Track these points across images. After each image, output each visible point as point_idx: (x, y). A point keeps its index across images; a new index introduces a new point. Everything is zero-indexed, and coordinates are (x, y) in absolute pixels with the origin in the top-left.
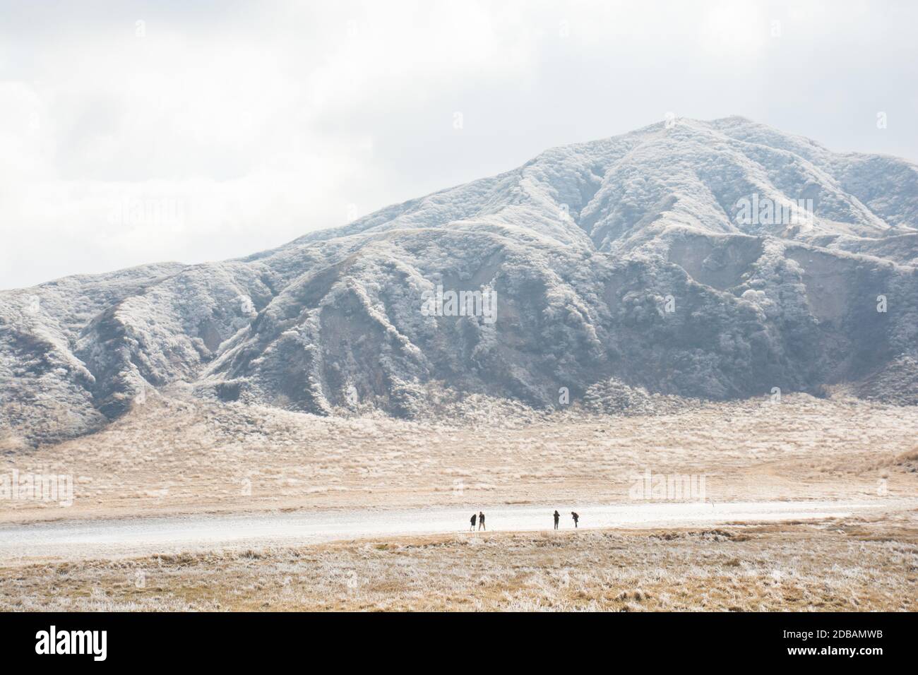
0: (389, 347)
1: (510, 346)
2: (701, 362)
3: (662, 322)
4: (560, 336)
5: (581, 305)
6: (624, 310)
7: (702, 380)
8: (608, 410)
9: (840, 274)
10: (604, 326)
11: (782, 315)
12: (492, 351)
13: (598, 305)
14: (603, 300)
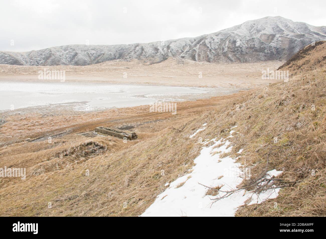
0: (209, 51)
1: (229, 51)
2: (261, 55)
3: (256, 48)
4: (238, 50)
5: (242, 45)
6: (250, 46)
7: (261, 58)
8: (244, 62)
9: (288, 41)
10: (246, 48)
11: (277, 47)
12: (226, 52)
13: (245, 45)
14: (247, 44)
